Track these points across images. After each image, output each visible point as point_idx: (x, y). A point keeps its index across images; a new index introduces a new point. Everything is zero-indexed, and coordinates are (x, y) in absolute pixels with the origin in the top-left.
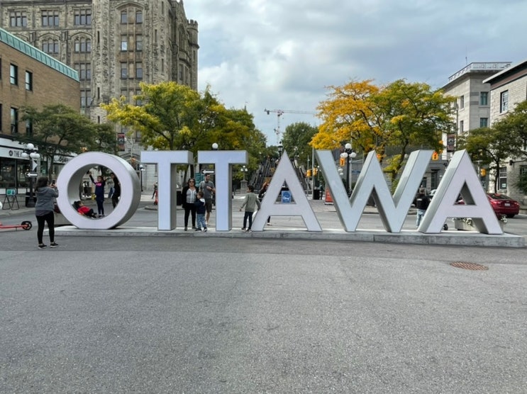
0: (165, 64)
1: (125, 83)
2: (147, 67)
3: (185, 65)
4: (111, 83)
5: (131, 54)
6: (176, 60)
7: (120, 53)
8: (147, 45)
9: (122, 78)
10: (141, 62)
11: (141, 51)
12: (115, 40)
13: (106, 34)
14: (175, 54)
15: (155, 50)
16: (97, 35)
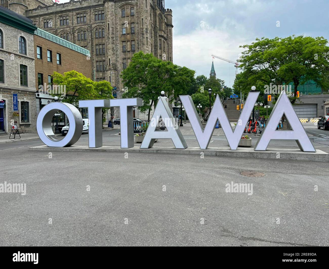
0: (149, 40)
1: (125, 55)
2: (138, 43)
3: (163, 39)
4: (116, 55)
5: (128, 36)
6: (157, 37)
7: (121, 36)
8: (138, 29)
9: (123, 52)
10: (134, 40)
11: (134, 33)
12: (118, 28)
13: (113, 25)
14: (156, 33)
15: (142, 32)
16: (108, 26)
